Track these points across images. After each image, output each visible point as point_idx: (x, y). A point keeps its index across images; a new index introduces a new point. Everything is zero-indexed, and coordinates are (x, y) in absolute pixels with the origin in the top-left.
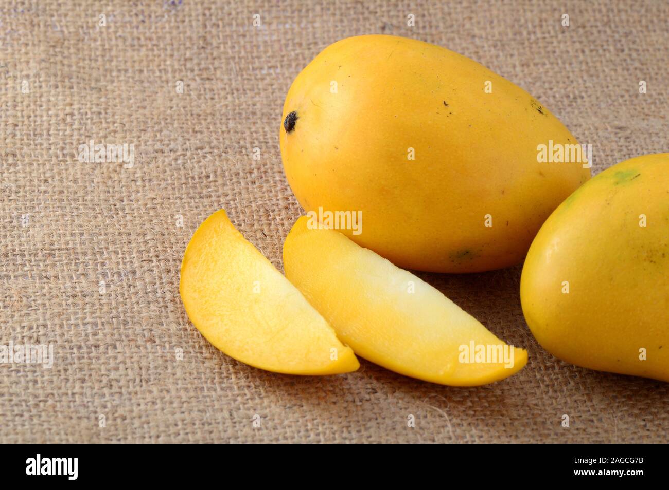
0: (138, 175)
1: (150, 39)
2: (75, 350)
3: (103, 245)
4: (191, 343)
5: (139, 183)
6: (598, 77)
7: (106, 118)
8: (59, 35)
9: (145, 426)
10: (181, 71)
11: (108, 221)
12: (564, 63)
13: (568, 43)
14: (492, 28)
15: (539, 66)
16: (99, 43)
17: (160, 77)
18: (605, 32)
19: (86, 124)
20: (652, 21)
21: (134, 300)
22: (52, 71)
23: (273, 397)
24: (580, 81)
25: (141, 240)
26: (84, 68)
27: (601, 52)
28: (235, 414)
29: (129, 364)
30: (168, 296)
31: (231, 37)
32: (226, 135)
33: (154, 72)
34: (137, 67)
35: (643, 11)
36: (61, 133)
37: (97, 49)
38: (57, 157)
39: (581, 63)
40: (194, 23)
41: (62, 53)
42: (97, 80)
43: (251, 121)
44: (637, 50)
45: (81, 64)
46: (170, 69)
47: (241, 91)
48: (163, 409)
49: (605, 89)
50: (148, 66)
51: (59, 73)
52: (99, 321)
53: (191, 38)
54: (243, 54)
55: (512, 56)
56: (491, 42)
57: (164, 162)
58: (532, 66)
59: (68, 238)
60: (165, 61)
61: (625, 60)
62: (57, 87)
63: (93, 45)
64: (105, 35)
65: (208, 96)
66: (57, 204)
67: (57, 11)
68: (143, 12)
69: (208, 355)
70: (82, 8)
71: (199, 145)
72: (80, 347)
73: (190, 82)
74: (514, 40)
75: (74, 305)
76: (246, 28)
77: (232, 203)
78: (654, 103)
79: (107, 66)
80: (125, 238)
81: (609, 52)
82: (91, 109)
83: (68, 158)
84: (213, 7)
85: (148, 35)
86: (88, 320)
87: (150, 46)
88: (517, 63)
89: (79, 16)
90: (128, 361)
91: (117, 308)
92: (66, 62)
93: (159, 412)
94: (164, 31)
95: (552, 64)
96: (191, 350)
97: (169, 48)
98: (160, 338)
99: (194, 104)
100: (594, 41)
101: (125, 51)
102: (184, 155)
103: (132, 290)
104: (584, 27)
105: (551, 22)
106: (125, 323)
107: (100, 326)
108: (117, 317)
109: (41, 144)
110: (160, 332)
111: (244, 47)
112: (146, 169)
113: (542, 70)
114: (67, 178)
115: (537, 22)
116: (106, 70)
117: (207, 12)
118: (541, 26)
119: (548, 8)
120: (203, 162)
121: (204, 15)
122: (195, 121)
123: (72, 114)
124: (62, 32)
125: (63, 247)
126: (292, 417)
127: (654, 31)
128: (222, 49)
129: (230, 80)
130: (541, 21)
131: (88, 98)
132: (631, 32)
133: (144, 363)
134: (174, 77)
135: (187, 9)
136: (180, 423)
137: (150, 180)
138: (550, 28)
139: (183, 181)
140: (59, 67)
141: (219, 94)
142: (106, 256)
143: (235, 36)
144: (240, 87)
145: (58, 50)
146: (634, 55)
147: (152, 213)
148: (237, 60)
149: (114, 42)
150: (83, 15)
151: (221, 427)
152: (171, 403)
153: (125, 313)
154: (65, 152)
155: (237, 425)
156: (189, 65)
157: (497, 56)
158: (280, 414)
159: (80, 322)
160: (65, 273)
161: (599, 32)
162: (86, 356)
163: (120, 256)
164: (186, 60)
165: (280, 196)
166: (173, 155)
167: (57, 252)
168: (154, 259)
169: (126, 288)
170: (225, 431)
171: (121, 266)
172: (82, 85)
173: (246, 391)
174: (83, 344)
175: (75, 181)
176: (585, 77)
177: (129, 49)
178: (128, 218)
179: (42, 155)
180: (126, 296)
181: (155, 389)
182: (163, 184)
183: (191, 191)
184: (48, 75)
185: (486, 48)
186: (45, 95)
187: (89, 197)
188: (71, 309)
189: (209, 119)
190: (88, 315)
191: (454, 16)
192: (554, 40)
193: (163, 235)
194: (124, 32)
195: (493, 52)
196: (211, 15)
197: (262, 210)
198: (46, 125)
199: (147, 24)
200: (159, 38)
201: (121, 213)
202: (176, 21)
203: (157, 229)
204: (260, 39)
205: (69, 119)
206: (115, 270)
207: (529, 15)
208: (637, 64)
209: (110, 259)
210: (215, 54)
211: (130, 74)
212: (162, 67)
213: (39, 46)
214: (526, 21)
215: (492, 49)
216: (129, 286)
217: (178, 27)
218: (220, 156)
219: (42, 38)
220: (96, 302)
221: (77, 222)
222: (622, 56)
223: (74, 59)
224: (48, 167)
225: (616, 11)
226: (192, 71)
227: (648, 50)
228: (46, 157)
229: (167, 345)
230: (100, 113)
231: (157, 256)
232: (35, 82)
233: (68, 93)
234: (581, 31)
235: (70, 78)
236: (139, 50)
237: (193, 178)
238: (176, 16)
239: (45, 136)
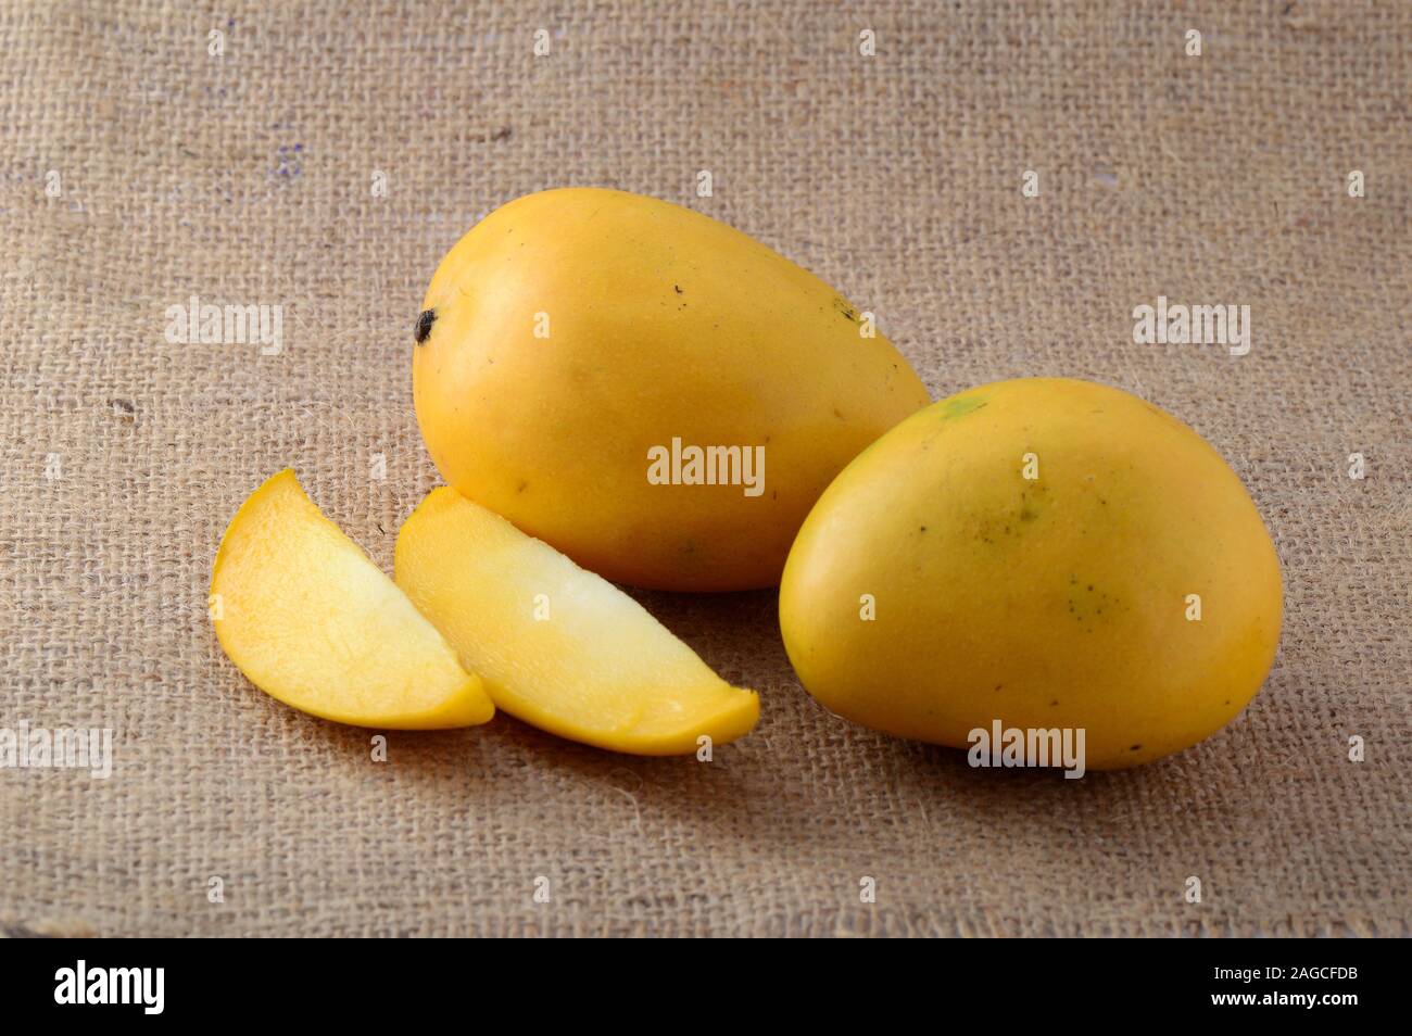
0: (182, 436)
1: (238, 230)
2: (21, 687)
3: (100, 536)
4: (222, 685)
5: (181, 449)
6: (1016, 312)
7: (139, 349)
8: (79, 219)
9: (119, 800)
10: (283, 281)
11: (115, 503)
12: (959, 290)
13: (973, 259)
14: (842, 230)
15: (916, 294)
16: (147, 233)
17: (246, 291)
18: (1042, 242)
19: (103, 357)
20: (1128, 229)
21: (136, 617)
22: (58, 273)
23: (345, 767)
24: (984, 319)
25: (166, 530)
26: (114, 271)
27: (1028, 274)
28: (275, 789)
29: (109, 710)
30: (196, 614)
31: (379, 230)
32: (344, 382)
33: (235, 282)
34: (208, 274)
35: (1114, 211)
36: (58, 369)
37: (141, 243)
38: (46, 405)
39: (991, 290)
40: (317, 207)
41: (79, 247)
42: (135, 292)
43: (394, 362)
44: (1093, 274)
45: (110, 266)
46: (264, 279)
47: (385, 317)
48: (153, 776)
49: (1026, 333)
50: (228, 272)
51: (69, 278)
52: (70, 646)
53: (307, 231)
54: (396, 258)
55: (870, 276)
56: (836, 254)
57: (228, 417)
58: (903, 294)
59: (42, 524)
60: (258, 265)
61: (1070, 288)
62: (62, 298)
63: (135, 236)
64: (158, 223)
65: (326, 321)
66: (34, 475)
67: (80, 180)
68: (230, 185)
69: (248, 703)
70: (125, 176)
71: (293, 392)
72: (29, 683)
73: (296, 300)
74: (879, 250)
75: (32, 620)
76: (408, 218)
77: (335, 482)
78: (1109, 357)
79: (156, 271)
80: (139, 528)
81: (1043, 273)
82: (115, 333)
83: (65, 408)
84: (353, 180)
85: (234, 223)
86: (53, 642)
87: (235, 242)
88: (877, 288)
89: (117, 189)
90: (108, 705)
91: (104, 628)
92: (84, 261)
93: (145, 781)
94: (263, 217)
95: (937, 290)
96: (221, 695)
97: (267, 245)
98: (170, 674)
99: (298, 333)
100: (1020, 257)
101: (192, 247)
102: (266, 409)
103: (136, 603)
104: (1004, 232)
105: (946, 223)
106: (115, 649)
107: (70, 653)
108: (102, 641)
109: (22, 385)
110: (171, 665)
111: (401, 248)
112: (196, 428)
113: (919, 300)
114: (58, 437)
115: (922, 223)
116: (153, 277)
117: (342, 190)
118: (929, 230)
119: (946, 201)
120: (297, 420)
121: (336, 193)
122: (296, 358)
123: (82, 341)
124: (86, 213)
125: (31, 536)
126: (370, 795)
127: (1130, 244)
128: (361, 249)
129: (368, 298)
130: (929, 221)
131: (115, 317)
132: (1088, 245)
133: (135, 710)
134: (271, 291)
135: (307, 182)
136: (178, 798)
137: (200, 445)
138: (944, 234)
139: (258, 447)
140: (70, 267)
141: (344, 320)
142: (101, 551)
143: (386, 231)
144: (384, 311)
145: (73, 241)
146: (1087, 281)
147: (194, 493)
148: (384, 268)
149: (173, 233)
150: (125, 187)
151: (247, 806)
152: (170, 768)
153: (117, 635)
154: (61, 398)
155: (276, 805)
156: (298, 273)
157: (844, 276)
158: (351, 792)
159: (36, 645)
160: (28, 574)
161: (1031, 242)
162: (37, 695)
163: (126, 552)
164: (294, 264)
165: (421, 474)
166: (246, 409)
167: (18, 544)
168: (183, 560)
169: (126, 599)
170: (253, 812)
171: (124, 568)
172: (106, 299)
173: (302, 757)
174: (35, 678)
175: (71, 443)
176: (994, 313)
177: (197, 243)
178: (152, 498)
179: (20, 401)
180: (125, 611)
181: (146, 749)
182: (221, 452)
183: (268, 463)
184: (48, 279)
185: (827, 263)
186: (40, 310)
187: (89, 467)
188: (26, 627)
189: (321, 357)
190: (53, 637)
191: (775, 209)
192: (949, 253)
193: (205, 524)
194: (192, 217)
195: (839, 269)
196: (347, 195)
197: (385, 494)
198: (34, 357)
199: (235, 206)
200: (252, 230)
201: (140, 492)
202: (286, 202)
203: (198, 516)
204: (431, 237)
205: (75, 348)
206: (113, 574)
207: (909, 210)
208: (1089, 295)
209: (107, 556)
210: (347, 257)
211: (194, 284)
212: (252, 275)
213: (41, 234)
214: (904, 221)
215: (838, 264)
216: (133, 597)
217: (288, 212)
218: (327, 412)
219: (48, 222)
220: (72, 618)
221: (61, 501)
222: (1065, 281)
223: (99, 257)
224: (27, 419)
225: (1065, 209)
226: (303, 282)
227: (1113, 275)
228: (26, 405)
229: (180, 686)
230: (130, 340)
231: (189, 555)
232: (25, 290)
233: (80, 308)
234: (998, 239)
235: (87, 285)
236: (215, 248)
237: (275, 443)
238: (288, 193)
239: (31, 373)
